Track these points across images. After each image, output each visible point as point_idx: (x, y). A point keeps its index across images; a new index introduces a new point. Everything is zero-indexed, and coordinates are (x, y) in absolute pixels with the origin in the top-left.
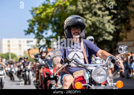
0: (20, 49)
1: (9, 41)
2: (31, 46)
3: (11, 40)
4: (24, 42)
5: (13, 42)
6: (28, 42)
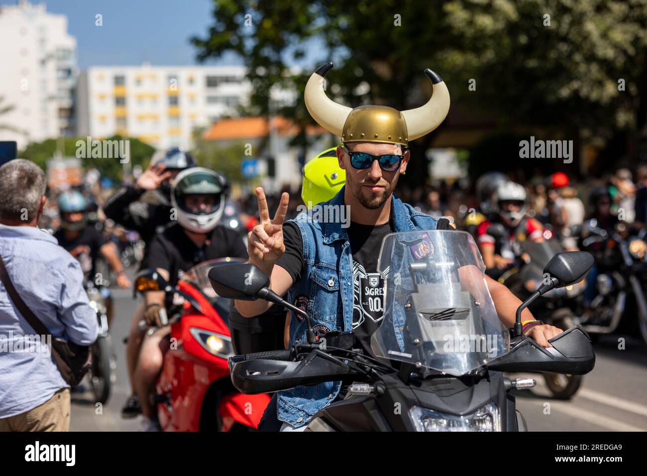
0: (175, 117)
1: (119, 81)
2: (227, 101)
3: (130, 73)
4: (191, 81)
5: (139, 82)
6: (212, 82)
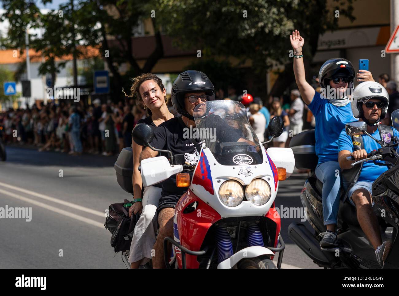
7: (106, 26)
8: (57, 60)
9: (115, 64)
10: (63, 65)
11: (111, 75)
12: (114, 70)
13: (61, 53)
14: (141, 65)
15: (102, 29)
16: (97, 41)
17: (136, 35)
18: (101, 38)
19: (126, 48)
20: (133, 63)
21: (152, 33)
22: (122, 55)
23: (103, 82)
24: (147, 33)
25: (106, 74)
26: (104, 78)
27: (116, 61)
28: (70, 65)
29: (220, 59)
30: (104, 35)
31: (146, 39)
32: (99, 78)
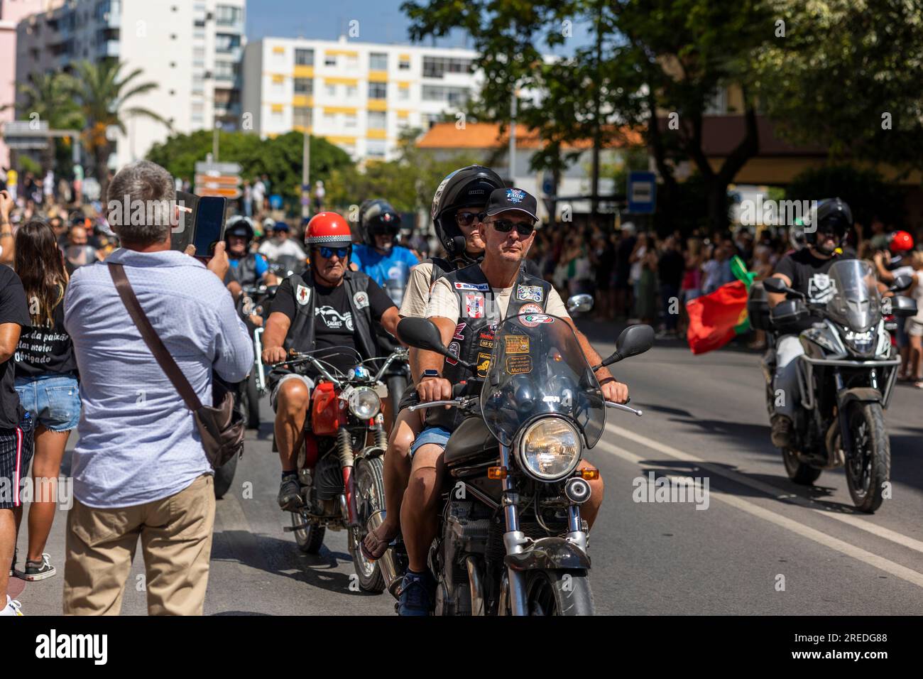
0: (380, 114)
3: (321, 47)
7: (659, 92)
8: (565, 148)
9: (669, 162)
10: (575, 156)
11: (660, 180)
12: (665, 171)
13: (572, 136)
14: (716, 166)
15: (650, 99)
16: (639, 118)
17: (710, 111)
18: (647, 114)
19: (691, 134)
20: (702, 161)
21: (741, 111)
22: (682, 146)
23: (644, 193)
24: (732, 109)
25: (650, 177)
26: (647, 186)
27: (669, 157)
28: (587, 157)
29: (863, 166)
30: (652, 108)
31: (728, 120)
32: (637, 186)
